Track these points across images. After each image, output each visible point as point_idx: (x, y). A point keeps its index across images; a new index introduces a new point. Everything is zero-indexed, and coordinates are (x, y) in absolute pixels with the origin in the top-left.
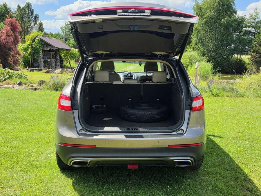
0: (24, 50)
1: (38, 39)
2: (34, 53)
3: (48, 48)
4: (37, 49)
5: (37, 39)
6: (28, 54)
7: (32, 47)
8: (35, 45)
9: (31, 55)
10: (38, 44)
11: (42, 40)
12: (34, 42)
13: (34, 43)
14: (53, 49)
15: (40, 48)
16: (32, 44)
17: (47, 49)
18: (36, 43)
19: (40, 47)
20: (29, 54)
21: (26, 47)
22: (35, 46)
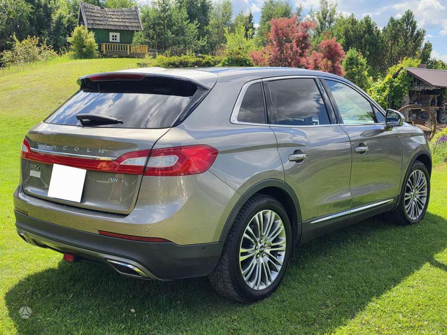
0: (378, 91)
1: (403, 72)
2: (393, 97)
3: (421, 88)
4: (399, 90)
5: (401, 72)
6: (383, 98)
7: (391, 87)
8: (397, 82)
9: (388, 99)
10: (403, 81)
11: (410, 74)
12: (396, 77)
13: (396, 79)
14: (429, 89)
15: (404, 87)
16: (392, 82)
17: (417, 88)
18: (399, 79)
19: (405, 85)
20: (385, 98)
21: (383, 87)
22: (396, 84)
